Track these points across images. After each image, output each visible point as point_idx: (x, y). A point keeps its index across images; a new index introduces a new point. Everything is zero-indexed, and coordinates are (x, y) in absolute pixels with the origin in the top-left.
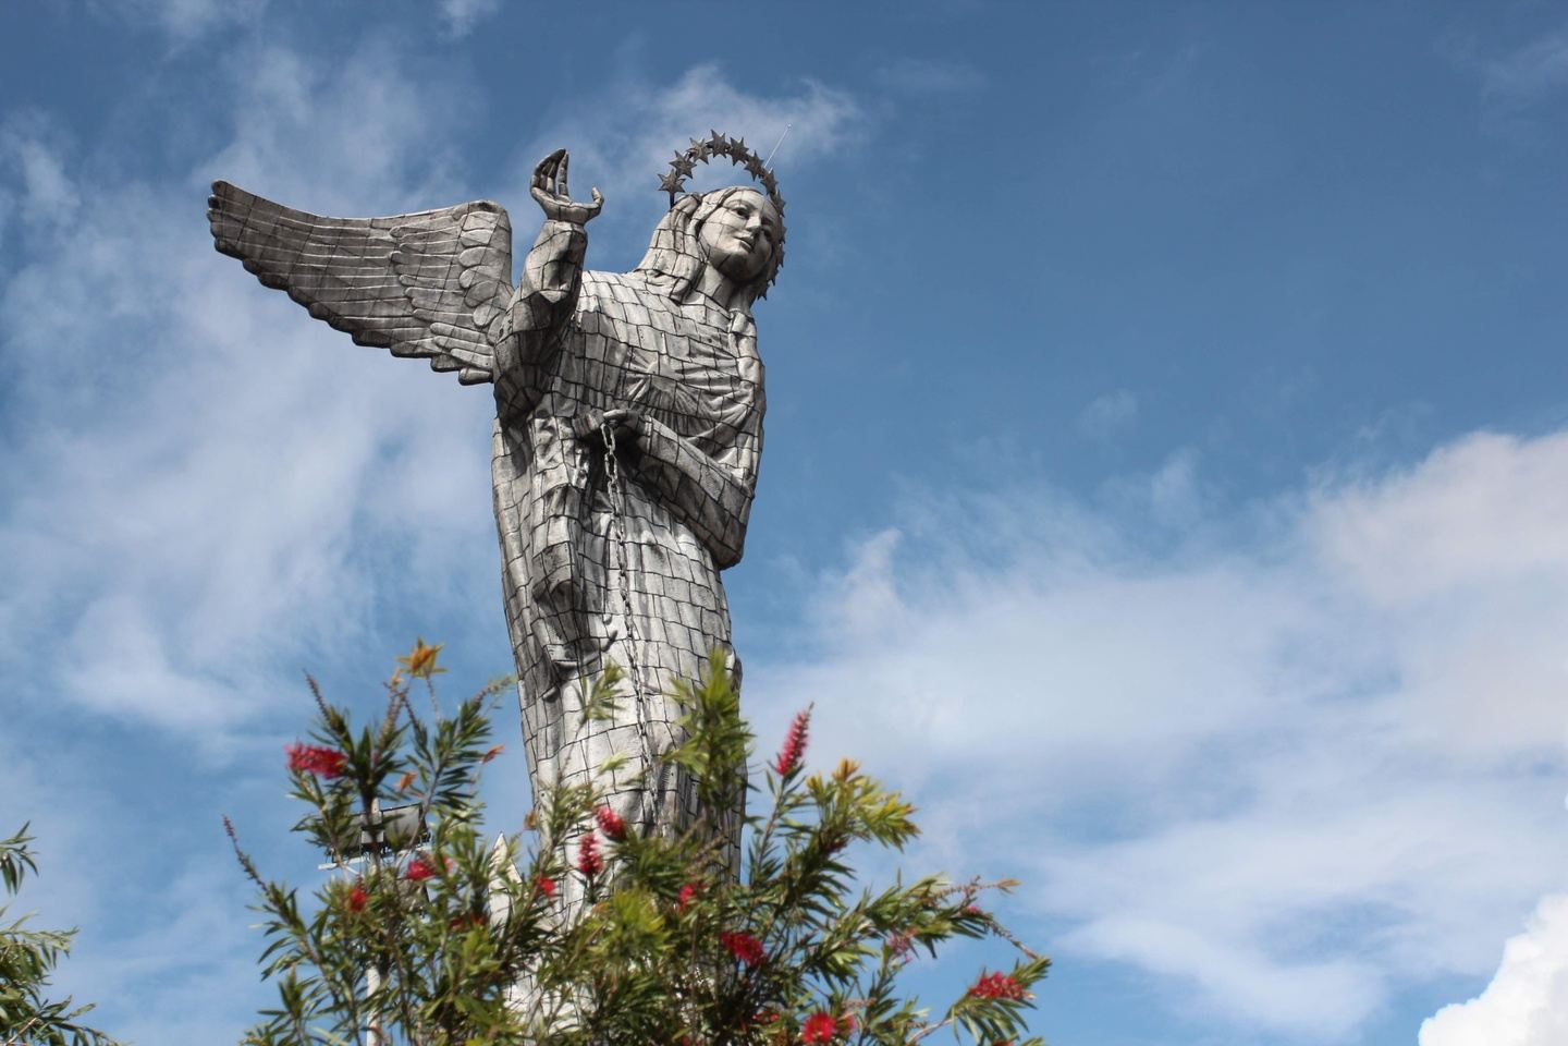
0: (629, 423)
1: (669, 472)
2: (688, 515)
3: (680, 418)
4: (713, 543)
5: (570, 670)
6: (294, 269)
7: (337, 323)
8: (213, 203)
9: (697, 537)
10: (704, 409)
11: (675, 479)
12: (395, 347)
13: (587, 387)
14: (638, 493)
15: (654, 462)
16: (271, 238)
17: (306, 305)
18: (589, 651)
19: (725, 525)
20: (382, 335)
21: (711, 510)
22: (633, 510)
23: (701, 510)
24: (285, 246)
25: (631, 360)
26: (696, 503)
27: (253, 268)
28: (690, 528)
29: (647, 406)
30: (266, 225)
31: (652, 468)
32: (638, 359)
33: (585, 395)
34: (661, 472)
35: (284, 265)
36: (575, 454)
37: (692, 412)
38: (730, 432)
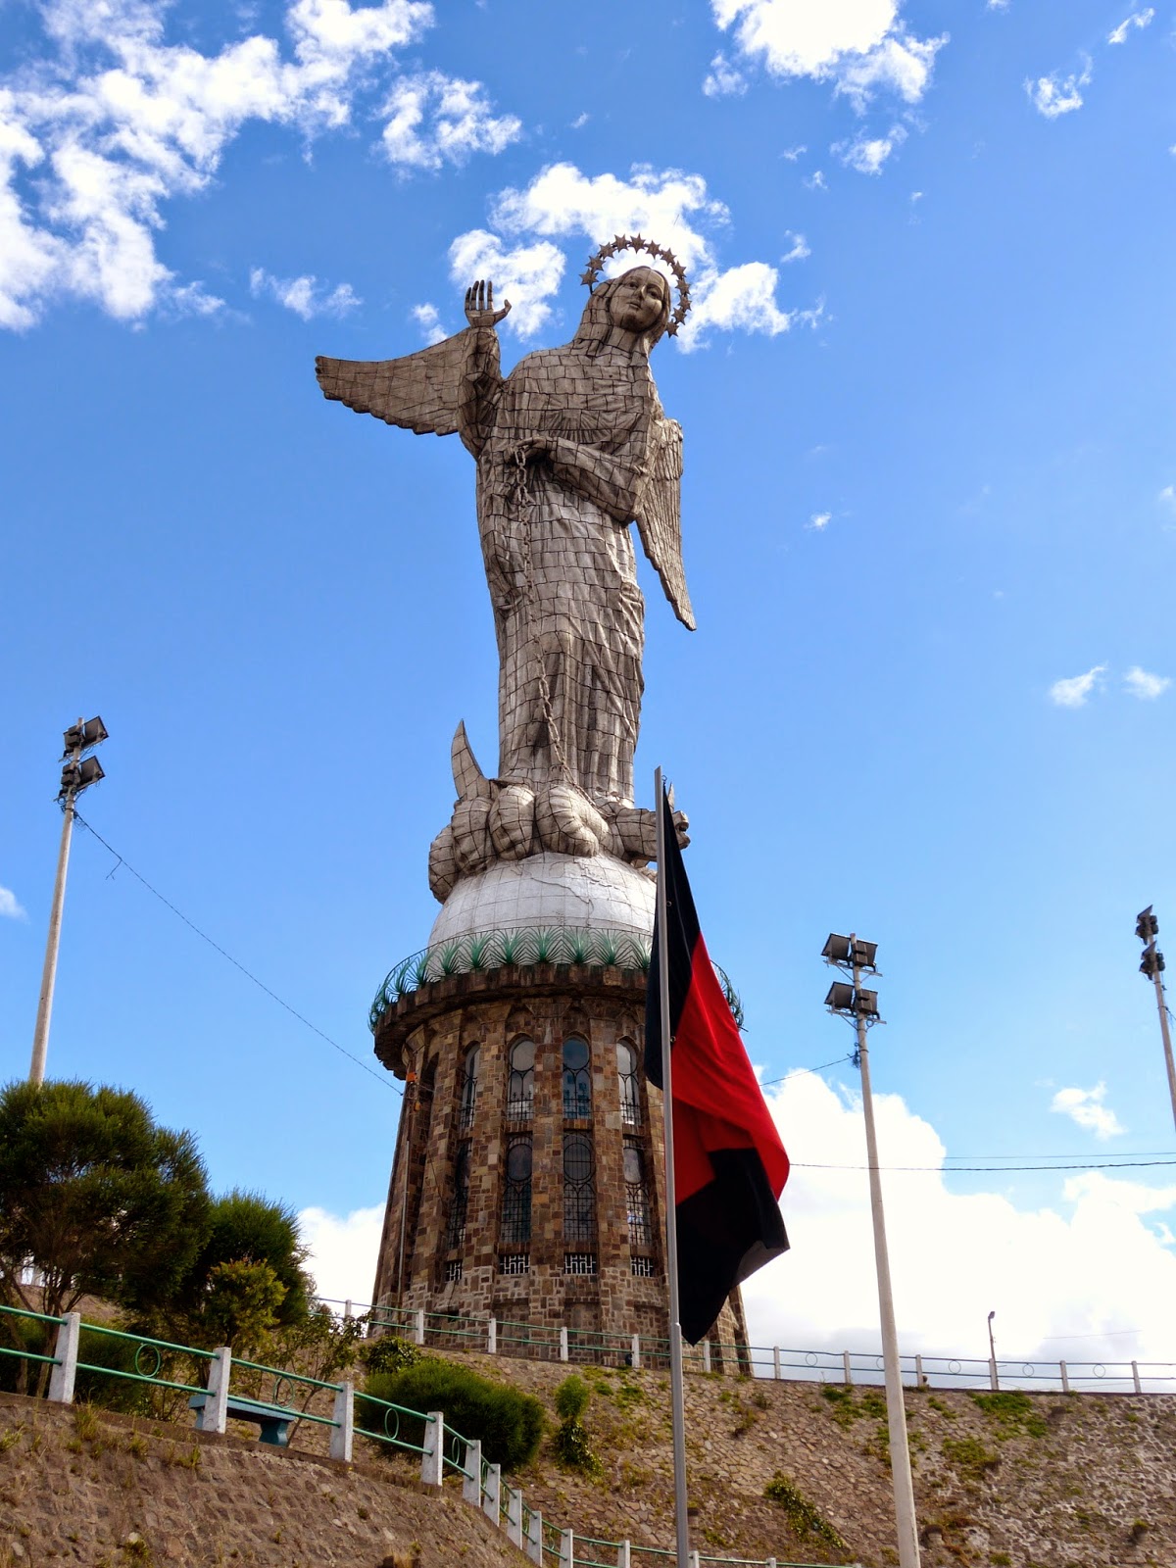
0: (537, 445)
1: (572, 470)
2: (590, 495)
3: (586, 433)
4: (610, 509)
5: (508, 611)
6: (371, 399)
7: (402, 424)
8: (318, 371)
9: (599, 507)
10: (601, 423)
11: (577, 474)
12: (438, 430)
13: (517, 429)
14: (554, 488)
15: (561, 466)
16: (354, 383)
17: (382, 418)
18: (517, 597)
19: (617, 495)
20: (428, 425)
21: (605, 488)
22: (548, 500)
23: (598, 489)
24: (363, 386)
25: (549, 403)
26: (594, 486)
27: (349, 404)
28: (593, 503)
29: (561, 430)
30: (350, 376)
31: (562, 470)
32: (554, 402)
33: (517, 434)
34: (567, 471)
35: (363, 397)
36: (504, 473)
37: (594, 427)
38: (623, 435)
